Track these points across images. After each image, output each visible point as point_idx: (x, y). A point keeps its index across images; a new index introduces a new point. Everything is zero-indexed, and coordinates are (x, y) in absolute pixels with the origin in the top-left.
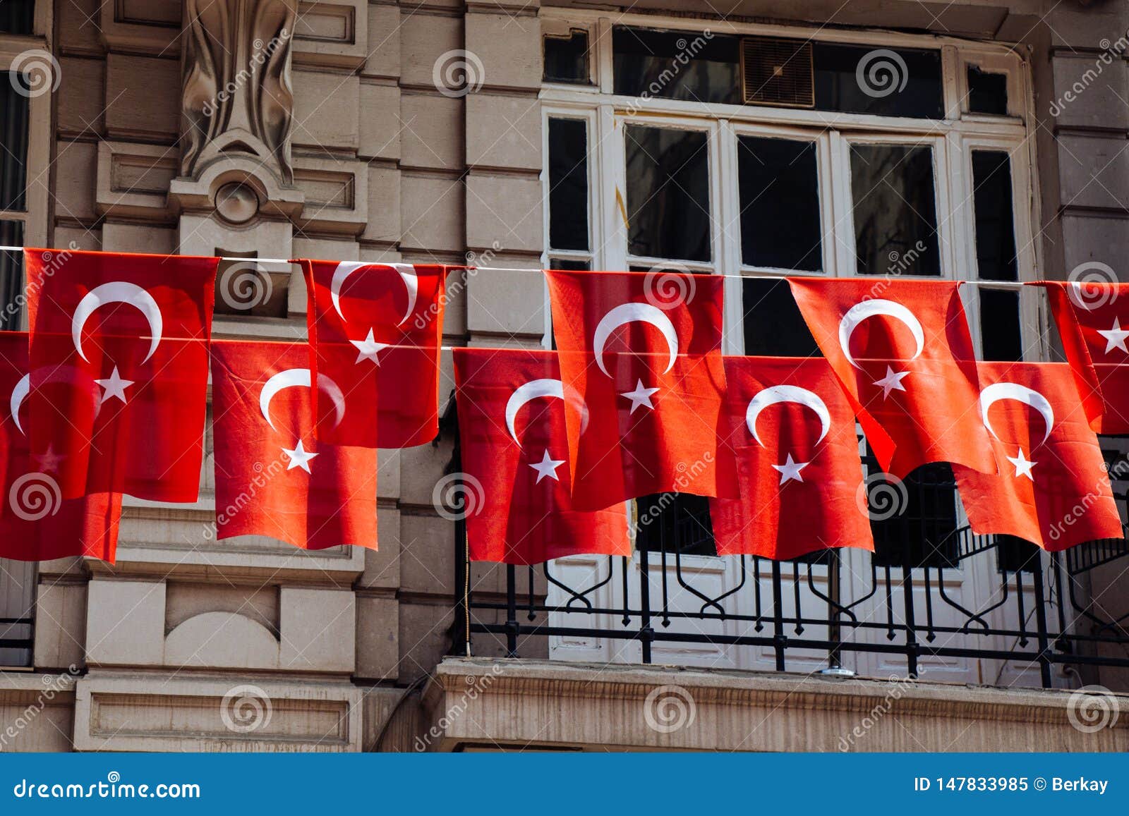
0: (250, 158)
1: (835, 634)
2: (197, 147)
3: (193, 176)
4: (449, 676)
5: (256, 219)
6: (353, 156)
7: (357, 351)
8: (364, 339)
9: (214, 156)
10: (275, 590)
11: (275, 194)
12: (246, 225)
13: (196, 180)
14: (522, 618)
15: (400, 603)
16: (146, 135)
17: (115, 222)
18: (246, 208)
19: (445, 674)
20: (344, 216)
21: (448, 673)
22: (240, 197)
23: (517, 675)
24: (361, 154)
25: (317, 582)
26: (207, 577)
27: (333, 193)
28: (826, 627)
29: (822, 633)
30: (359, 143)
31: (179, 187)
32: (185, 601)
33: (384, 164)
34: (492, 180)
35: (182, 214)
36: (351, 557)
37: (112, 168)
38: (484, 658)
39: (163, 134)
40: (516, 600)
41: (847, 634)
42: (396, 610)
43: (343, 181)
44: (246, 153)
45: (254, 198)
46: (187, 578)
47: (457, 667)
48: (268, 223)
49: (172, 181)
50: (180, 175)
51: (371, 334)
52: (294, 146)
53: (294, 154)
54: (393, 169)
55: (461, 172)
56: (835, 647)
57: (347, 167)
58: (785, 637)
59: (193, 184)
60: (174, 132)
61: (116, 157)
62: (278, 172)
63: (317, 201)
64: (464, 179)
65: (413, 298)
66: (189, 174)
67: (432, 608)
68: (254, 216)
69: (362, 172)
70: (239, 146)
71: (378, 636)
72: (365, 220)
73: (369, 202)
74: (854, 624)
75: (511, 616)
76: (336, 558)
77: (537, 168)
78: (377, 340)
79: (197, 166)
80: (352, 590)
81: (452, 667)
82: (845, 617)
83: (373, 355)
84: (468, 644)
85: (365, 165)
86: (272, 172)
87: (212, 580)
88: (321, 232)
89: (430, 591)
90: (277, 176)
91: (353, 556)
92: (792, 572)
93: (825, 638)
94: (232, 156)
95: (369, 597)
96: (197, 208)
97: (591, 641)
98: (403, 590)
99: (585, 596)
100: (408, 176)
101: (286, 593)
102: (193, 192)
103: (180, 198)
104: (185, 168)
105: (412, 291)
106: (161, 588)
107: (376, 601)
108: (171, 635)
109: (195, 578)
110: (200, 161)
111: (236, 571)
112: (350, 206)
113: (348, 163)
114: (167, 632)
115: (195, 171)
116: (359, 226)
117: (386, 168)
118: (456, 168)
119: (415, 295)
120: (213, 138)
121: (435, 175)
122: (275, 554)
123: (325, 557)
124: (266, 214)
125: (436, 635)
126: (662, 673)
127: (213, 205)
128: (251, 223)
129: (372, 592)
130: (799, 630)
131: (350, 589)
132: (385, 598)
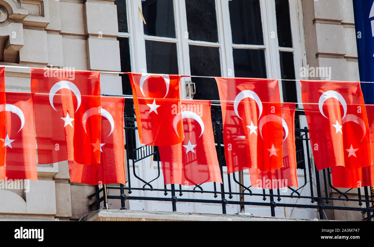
1: (242, 198)
4: (103, 217)
11: (15, 10)
15: (70, 185)
18: (4, 16)
19: (102, 217)
21: (103, 216)
23: (129, 217)
28: (239, 195)
38: (116, 210)
41: (247, 198)
42: (69, 188)
47: (106, 214)
48: (13, 23)
56: (242, 204)
58: (226, 200)
71: (63, 199)
74: (251, 194)
75: (123, 192)
76: (47, 167)
81: (104, 214)
82: (246, 191)
84: (107, 204)
91: (54, 166)
95: (58, 183)
99: (150, 184)
107: (61, 184)
124: (11, 19)
126: (183, 216)
128: (5, 23)
129: (59, 180)
130: (231, 197)
131: (52, 179)
132: (65, 183)
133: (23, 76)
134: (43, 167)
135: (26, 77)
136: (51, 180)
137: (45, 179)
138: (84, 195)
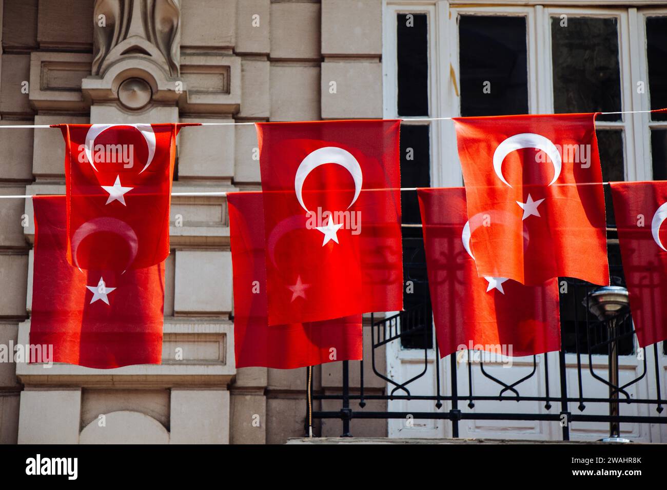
0: (145, 58)
1: (614, 409)
2: (104, 52)
3: (100, 75)
5: (150, 105)
6: (231, 52)
7: (107, 195)
8: (112, 185)
9: (117, 58)
10: (167, 392)
11: (163, 84)
12: (143, 110)
13: (102, 78)
14: (354, 406)
15: (268, 398)
16: (69, 46)
17: (44, 114)
18: (142, 97)
20: (222, 100)
22: (136, 89)
24: (238, 50)
25: (200, 384)
26: (113, 384)
27: (213, 81)
28: (608, 404)
29: (604, 409)
30: (236, 43)
31: (88, 84)
32: (95, 403)
33: (258, 58)
34: (342, 64)
35: (93, 104)
36: (226, 364)
37: (42, 72)
38: (321, 438)
39: (83, 44)
40: (349, 392)
41: (624, 410)
42: (264, 404)
43: (221, 72)
44: (141, 55)
45: (148, 89)
46: (98, 386)
48: (159, 108)
49: (83, 80)
50: (90, 74)
51: (118, 180)
52: (182, 47)
53: (182, 54)
54: (264, 61)
55: (318, 60)
56: (615, 420)
57: (224, 61)
58: (570, 414)
59: (100, 81)
60: (89, 42)
61: (44, 64)
62: (167, 67)
63: (202, 89)
64: (320, 66)
65: (152, 150)
66: (97, 73)
67: (294, 401)
68: (149, 103)
69: (236, 64)
70: (136, 50)
71: (249, 425)
72: (239, 102)
73: (243, 88)
74: (629, 401)
75: (346, 404)
76: (213, 365)
77: (378, 53)
78: (123, 185)
79: (103, 66)
80: (228, 390)
83: (120, 197)
84: (311, 428)
85: (238, 60)
86: (162, 68)
87: (118, 386)
88: (205, 113)
89: (293, 388)
90: (165, 71)
92: (576, 362)
93: (607, 413)
94: (130, 58)
95: (241, 395)
96: (104, 99)
97: (430, 422)
98: (271, 388)
99: (405, 386)
100: (277, 66)
101: (174, 393)
102: (99, 87)
103: (91, 92)
104: (94, 69)
105: (152, 145)
106: (78, 394)
107: (248, 397)
108: (85, 430)
109: (105, 386)
110: (106, 63)
111: (135, 378)
112: (227, 91)
113: (225, 58)
114: (82, 428)
115: (101, 70)
116: (234, 107)
117: (258, 60)
118: (315, 57)
119: (154, 148)
120: (116, 44)
121: (299, 64)
122: (166, 364)
123: (205, 365)
124: (158, 101)
125: (297, 422)
127: (116, 97)
128: (146, 109)
129: (245, 391)
130: (582, 408)
131: (226, 389)
132: (255, 395)
133: (180, 203)
134: (206, 366)
135: (188, 205)
136: (223, 390)
137: (212, 389)
138: (297, 417)
